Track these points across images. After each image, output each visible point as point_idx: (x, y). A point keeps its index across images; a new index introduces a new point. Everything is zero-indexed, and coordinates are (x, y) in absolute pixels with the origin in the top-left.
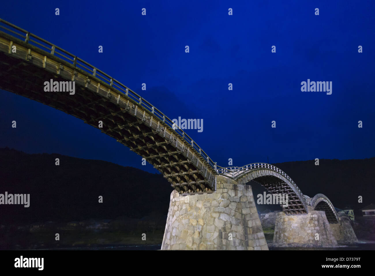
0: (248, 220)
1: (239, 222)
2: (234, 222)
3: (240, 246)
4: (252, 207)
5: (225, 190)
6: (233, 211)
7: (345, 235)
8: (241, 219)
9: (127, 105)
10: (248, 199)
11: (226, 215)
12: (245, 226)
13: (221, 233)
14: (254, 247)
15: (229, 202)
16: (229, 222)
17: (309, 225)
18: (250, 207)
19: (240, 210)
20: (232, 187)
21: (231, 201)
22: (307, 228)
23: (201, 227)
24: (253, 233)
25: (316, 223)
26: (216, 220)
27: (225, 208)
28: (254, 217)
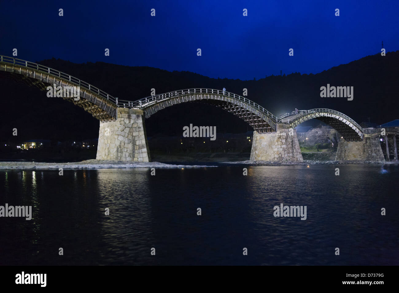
0: (137, 140)
1: (130, 141)
2: (126, 141)
3: (129, 157)
4: (140, 131)
5: (123, 119)
6: (127, 134)
7: (369, 154)
8: (131, 139)
9: (27, 73)
10: (138, 125)
11: (122, 136)
12: (134, 144)
13: (118, 148)
14: (138, 158)
15: (124, 127)
16: (123, 142)
17: (277, 143)
18: (139, 131)
19: (132, 133)
20: (127, 116)
21: (126, 127)
22: (274, 147)
23: (109, 145)
24: (139, 149)
25: (284, 141)
26: (116, 140)
27: (122, 131)
28: (141, 138)
